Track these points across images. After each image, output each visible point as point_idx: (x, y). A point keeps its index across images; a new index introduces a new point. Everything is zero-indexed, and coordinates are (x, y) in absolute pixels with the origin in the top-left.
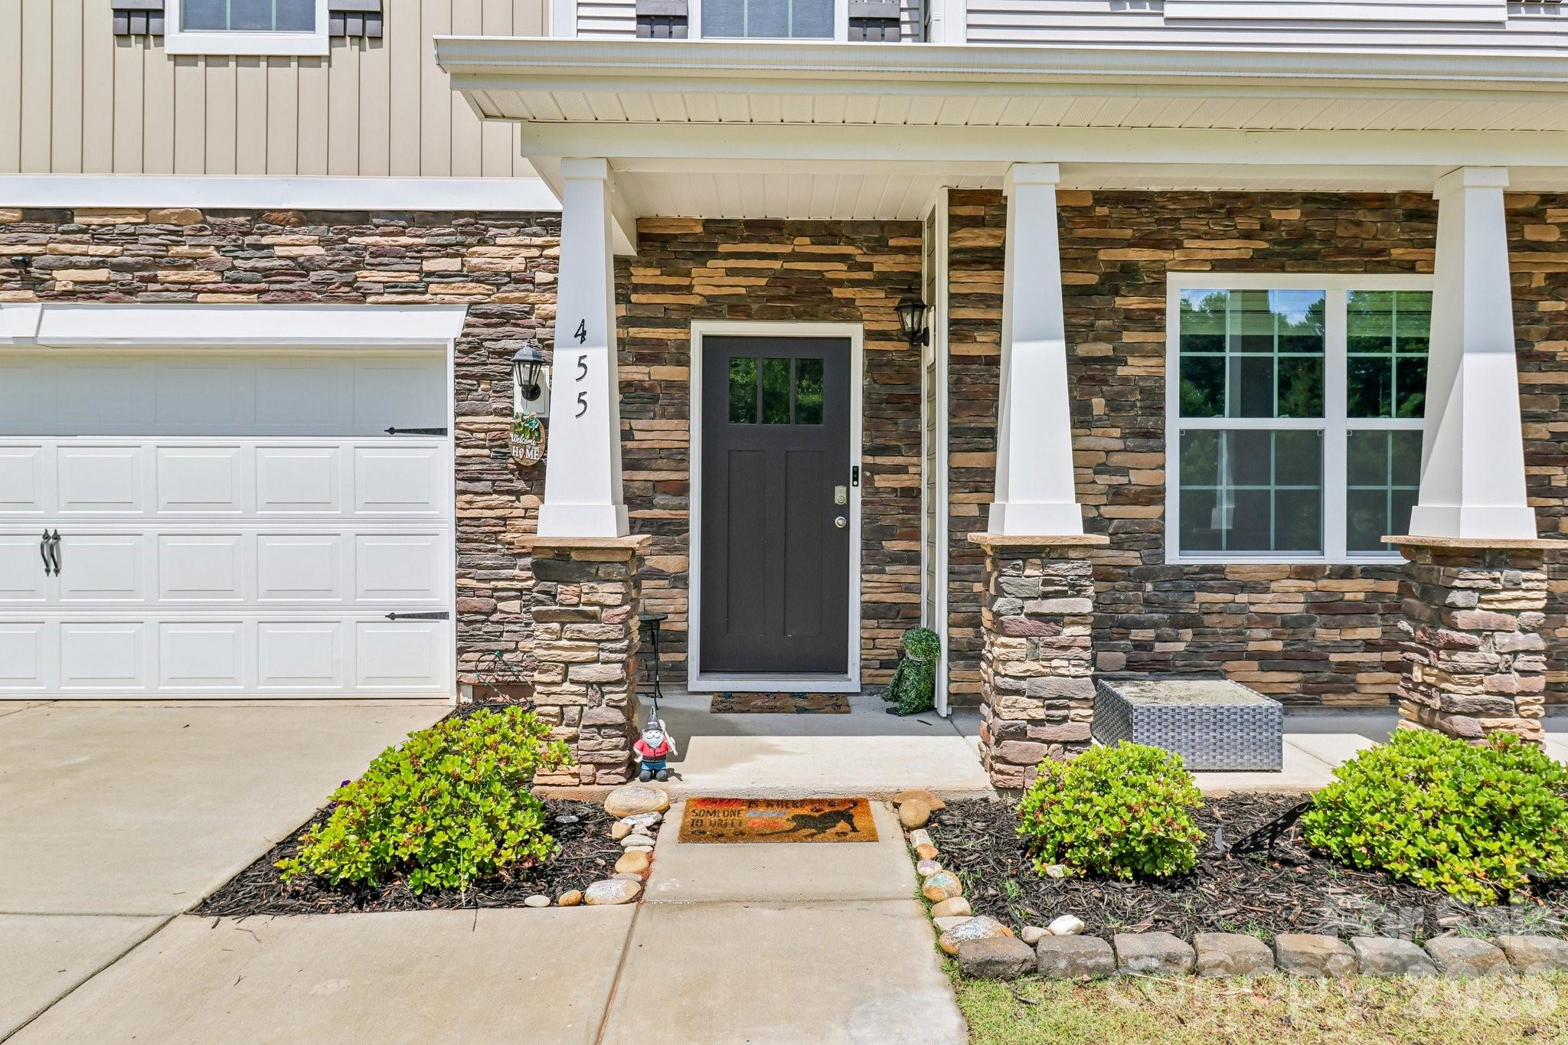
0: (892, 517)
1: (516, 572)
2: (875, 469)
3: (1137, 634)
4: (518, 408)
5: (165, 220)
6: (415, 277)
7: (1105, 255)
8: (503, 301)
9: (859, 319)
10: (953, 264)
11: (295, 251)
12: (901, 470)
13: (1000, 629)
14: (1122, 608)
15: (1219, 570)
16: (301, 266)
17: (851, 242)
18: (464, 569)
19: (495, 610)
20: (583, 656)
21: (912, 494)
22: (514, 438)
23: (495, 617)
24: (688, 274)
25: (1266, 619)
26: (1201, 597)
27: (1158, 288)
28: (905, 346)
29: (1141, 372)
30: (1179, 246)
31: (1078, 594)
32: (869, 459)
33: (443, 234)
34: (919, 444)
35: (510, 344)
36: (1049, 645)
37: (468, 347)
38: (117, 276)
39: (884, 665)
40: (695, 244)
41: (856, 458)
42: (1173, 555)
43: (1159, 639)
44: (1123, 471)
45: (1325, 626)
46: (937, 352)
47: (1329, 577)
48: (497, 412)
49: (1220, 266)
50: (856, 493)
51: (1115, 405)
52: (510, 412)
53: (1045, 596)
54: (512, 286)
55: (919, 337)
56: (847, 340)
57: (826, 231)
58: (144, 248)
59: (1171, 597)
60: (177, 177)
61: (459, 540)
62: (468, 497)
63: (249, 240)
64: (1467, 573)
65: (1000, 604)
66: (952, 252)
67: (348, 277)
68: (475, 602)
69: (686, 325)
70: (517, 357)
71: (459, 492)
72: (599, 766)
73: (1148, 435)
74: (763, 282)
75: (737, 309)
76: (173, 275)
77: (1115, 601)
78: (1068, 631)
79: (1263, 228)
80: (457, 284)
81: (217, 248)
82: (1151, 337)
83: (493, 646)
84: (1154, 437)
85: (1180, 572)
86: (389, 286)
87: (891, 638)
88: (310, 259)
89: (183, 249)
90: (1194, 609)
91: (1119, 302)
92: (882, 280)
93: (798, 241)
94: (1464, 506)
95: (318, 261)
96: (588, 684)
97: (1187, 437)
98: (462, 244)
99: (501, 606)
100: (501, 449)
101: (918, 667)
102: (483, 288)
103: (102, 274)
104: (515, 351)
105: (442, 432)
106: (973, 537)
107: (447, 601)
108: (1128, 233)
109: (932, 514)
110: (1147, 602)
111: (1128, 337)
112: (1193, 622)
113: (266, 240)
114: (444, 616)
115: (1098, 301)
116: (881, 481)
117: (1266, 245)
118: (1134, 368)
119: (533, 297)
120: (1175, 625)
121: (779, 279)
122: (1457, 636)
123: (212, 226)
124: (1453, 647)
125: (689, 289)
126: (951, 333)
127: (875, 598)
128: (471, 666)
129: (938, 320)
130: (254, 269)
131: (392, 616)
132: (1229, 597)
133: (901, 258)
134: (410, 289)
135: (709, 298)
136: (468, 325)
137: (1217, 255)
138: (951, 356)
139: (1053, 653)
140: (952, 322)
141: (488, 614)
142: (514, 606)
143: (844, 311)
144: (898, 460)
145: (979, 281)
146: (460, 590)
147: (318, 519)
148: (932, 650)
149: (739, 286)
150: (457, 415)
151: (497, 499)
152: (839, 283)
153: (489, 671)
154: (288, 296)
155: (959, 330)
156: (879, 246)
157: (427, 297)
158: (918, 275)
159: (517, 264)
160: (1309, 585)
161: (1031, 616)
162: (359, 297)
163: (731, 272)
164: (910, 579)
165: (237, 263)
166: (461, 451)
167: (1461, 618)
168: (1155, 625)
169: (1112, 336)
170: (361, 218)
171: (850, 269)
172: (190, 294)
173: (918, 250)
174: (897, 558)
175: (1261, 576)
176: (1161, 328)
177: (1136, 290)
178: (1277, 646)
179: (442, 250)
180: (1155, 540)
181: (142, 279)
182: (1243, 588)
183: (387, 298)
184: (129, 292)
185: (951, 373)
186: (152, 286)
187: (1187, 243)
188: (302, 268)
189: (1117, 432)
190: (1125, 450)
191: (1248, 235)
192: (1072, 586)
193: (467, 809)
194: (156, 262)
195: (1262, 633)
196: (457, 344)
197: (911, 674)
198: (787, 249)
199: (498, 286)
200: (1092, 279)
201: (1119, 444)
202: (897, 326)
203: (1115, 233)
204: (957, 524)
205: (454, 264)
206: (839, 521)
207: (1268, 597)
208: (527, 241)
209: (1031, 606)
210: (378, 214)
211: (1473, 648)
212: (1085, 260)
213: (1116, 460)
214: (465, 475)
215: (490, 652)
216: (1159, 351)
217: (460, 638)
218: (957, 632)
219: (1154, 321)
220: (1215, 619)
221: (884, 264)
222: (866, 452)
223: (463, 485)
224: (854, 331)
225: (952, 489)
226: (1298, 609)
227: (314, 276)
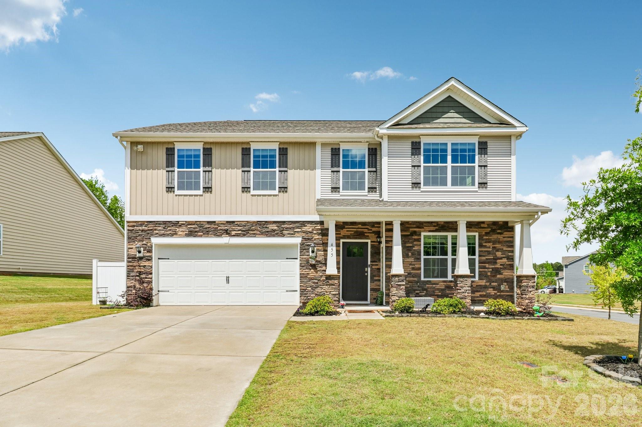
0: (376, 273)
1: (310, 283)
2: (372, 265)
3: (417, 292)
4: (310, 255)
5: (251, 223)
6: (293, 232)
7: (411, 229)
8: (308, 236)
9: (369, 239)
10: (386, 231)
11: (272, 228)
12: (377, 265)
13: (392, 287)
14: (414, 287)
15: (430, 281)
16: (274, 230)
17: (368, 226)
18: (301, 282)
19: (306, 289)
20: (333, 290)
21: (379, 269)
22: (310, 260)
23: (306, 291)
24: (340, 231)
25: (438, 289)
26: (427, 285)
27: (420, 235)
28: (378, 243)
29: (417, 249)
30: (423, 228)
31: (403, 282)
32: (372, 263)
33: (297, 225)
34: (380, 261)
35: (309, 244)
36: (399, 289)
37: (302, 244)
38: (242, 232)
39: (374, 299)
40: (341, 226)
41: (369, 263)
42: (422, 279)
43: (420, 292)
44: (414, 265)
45: (448, 290)
46: (383, 245)
47: (449, 282)
48: (307, 255)
49: (430, 231)
50: (369, 269)
51: (413, 254)
52: (309, 255)
53: (398, 282)
54: (309, 234)
55: (380, 242)
56: (367, 243)
57: (364, 224)
58: (247, 228)
59: (422, 285)
60: (252, 215)
61: (300, 277)
62: (302, 270)
63: (265, 226)
64: (459, 279)
65: (392, 283)
66: (386, 229)
67: (281, 232)
68: (303, 288)
69: (340, 240)
70: (311, 246)
71: (300, 269)
72: (335, 306)
73: (418, 259)
74: (353, 233)
75: (349, 237)
76: (252, 232)
77: (413, 286)
78: (402, 287)
79: (437, 225)
80: (300, 233)
81: (259, 227)
82: (418, 243)
83: (306, 295)
84: (419, 259)
85: (424, 281)
86: (289, 234)
87: (375, 294)
88: (275, 229)
89: (254, 228)
90: (426, 288)
91: (413, 237)
92: (374, 232)
93: (359, 225)
94: (460, 269)
95: (277, 230)
96: (333, 294)
97: (425, 259)
98: (301, 226)
99: (307, 289)
100: (307, 261)
101: (380, 297)
102: (305, 234)
103: (240, 232)
104: (311, 245)
105: (297, 259)
106: (388, 274)
107: (298, 288)
108: (415, 226)
109: (382, 273)
110: (418, 286)
111: (415, 243)
112: (426, 290)
113: (268, 226)
114: (296, 291)
115: (410, 237)
116: (373, 267)
117: (437, 228)
118: (416, 248)
119: (313, 235)
120: (423, 290)
121: (356, 232)
122: (458, 288)
123: (259, 224)
124: (458, 289)
125: (340, 234)
126: (385, 242)
127: (372, 287)
128: (302, 299)
129: (383, 240)
130: (265, 231)
131: (287, 291)
132: (432, 286)
133: (377, 228)
134: (292, 234)
135: (344, 235)
136: (302, 240)
137: (429, 229)
138: (385, 246)
139: (399, 290)
140: (386, 241)
141: (305, 290)
142: (310, 289)
143: (367, 238)
144: (377, 263)
145: (389, 234)
146: (301, 286)
147: (274, 274)
148: (382, 294)
149: (349, 233)
150: (300, 256)
151: (307, 270)
152: (366, 233)
153: (306, 300)
154: (271, 236)
155: (387, 242)
156: (373, 226)
157: (295, 236)
158: (380, 231)
159: (310, 230)
160: (445, 284)
161: (397, 285)
162: (283, 236)
163: (347, 231)
164: (378, 284)
165: (263, 230)
166: (301, 262)
167: (459, 285)
168: (419, 290)
169: (412, 243)
170: (284, 222)
171: (368, 230)
172: (255, 235)
173: (380, 227)
174: (376, 280)
175: (437, 282)
176: (420, 241)
177: (416, 235)
178: (440, 294)
179: (298, 227)
180: (419, 276)
181: (247, 233)
182: (434, 284)
183: (288, 236)
184: (244, 235)
185: (385, 249)
186: (248, 234)
187: (425, 228)
188: (274, 231)
189: (413, 258)
190: (414, 261)
191: (435, 226)
192: (402, 280)
193: (325, 306)
194: (249, 230)
195: (437, 292)
196: (300, 244)
197: (379, 299)
198: (357, 227)
199: (307, 234)
200: (409, 233)
201: (413, 260)
202: (376, 240)
203: (412, 226)
204: (386, 273)
205: (299, 230)
206: (366, 274)
207: (438, 286)
208: (312, 226)
209: (396, 283)
210: (287, 221)
211: (460, 289)
212: (407, 230)
213: (413, 263)
214: (301, 266)
215: (306, 296)
216: (420, 245)
217: (300, 294)
218: (386, 291)
219: (419, 240)
220: (430, 289)
221: (374, 229)
222: (371, 262)
223: (301, 268)
224: (369, 241)
225: (386, 268)
226: (443, 288)
227: (276, 232)
